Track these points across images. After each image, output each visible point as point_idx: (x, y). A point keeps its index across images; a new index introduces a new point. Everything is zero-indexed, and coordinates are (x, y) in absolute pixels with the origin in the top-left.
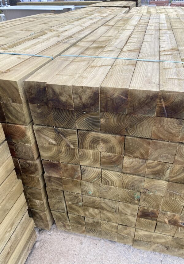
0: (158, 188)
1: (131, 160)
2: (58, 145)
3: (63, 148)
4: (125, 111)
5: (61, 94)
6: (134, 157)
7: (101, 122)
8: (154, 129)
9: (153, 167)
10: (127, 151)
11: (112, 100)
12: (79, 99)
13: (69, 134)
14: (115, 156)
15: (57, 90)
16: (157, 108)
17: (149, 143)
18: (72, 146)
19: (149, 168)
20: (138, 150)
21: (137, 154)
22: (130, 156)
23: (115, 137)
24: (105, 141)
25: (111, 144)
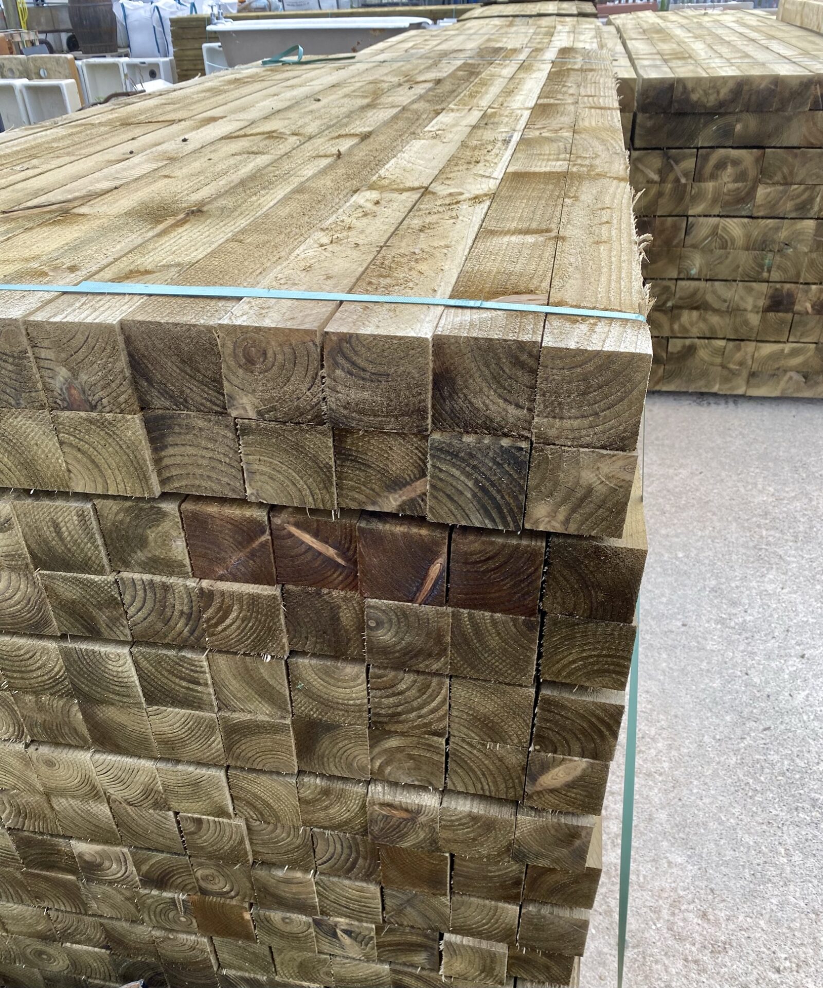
0: (801, 237)
1: (769, 190)
2: (663, 181)
3: (669, 186)
4: (772, 106)
5: (693, 90)
6: (773, 184)
7: (736, 130)
8: (804, 130)
9: (799, 196)
10: (764, 174)
11: (758, 92)
12: (715, 95)
13: (684, 157)
14: (746, 186)
15: (690, 85)
16: (812, 97)
17: (796, 156)
18: (683, 181)
19: (793, 199)
20: (780, 168)
21: (778, 177)
22: (768, 184)
23: (751, 153)
24: (736, 163)
25: (742, 167)
